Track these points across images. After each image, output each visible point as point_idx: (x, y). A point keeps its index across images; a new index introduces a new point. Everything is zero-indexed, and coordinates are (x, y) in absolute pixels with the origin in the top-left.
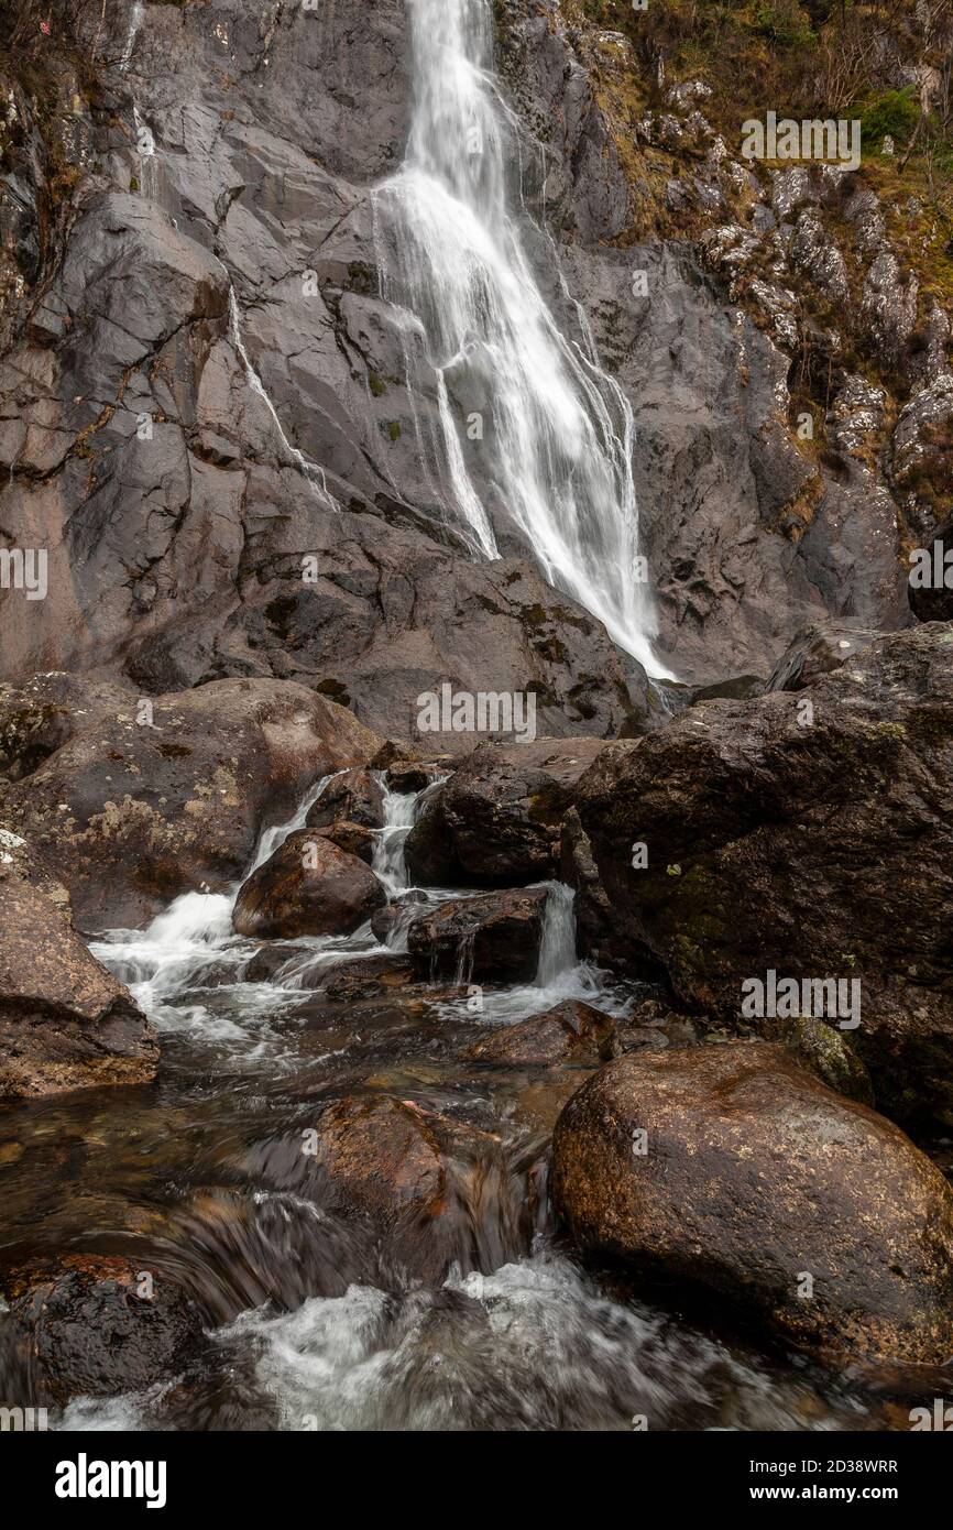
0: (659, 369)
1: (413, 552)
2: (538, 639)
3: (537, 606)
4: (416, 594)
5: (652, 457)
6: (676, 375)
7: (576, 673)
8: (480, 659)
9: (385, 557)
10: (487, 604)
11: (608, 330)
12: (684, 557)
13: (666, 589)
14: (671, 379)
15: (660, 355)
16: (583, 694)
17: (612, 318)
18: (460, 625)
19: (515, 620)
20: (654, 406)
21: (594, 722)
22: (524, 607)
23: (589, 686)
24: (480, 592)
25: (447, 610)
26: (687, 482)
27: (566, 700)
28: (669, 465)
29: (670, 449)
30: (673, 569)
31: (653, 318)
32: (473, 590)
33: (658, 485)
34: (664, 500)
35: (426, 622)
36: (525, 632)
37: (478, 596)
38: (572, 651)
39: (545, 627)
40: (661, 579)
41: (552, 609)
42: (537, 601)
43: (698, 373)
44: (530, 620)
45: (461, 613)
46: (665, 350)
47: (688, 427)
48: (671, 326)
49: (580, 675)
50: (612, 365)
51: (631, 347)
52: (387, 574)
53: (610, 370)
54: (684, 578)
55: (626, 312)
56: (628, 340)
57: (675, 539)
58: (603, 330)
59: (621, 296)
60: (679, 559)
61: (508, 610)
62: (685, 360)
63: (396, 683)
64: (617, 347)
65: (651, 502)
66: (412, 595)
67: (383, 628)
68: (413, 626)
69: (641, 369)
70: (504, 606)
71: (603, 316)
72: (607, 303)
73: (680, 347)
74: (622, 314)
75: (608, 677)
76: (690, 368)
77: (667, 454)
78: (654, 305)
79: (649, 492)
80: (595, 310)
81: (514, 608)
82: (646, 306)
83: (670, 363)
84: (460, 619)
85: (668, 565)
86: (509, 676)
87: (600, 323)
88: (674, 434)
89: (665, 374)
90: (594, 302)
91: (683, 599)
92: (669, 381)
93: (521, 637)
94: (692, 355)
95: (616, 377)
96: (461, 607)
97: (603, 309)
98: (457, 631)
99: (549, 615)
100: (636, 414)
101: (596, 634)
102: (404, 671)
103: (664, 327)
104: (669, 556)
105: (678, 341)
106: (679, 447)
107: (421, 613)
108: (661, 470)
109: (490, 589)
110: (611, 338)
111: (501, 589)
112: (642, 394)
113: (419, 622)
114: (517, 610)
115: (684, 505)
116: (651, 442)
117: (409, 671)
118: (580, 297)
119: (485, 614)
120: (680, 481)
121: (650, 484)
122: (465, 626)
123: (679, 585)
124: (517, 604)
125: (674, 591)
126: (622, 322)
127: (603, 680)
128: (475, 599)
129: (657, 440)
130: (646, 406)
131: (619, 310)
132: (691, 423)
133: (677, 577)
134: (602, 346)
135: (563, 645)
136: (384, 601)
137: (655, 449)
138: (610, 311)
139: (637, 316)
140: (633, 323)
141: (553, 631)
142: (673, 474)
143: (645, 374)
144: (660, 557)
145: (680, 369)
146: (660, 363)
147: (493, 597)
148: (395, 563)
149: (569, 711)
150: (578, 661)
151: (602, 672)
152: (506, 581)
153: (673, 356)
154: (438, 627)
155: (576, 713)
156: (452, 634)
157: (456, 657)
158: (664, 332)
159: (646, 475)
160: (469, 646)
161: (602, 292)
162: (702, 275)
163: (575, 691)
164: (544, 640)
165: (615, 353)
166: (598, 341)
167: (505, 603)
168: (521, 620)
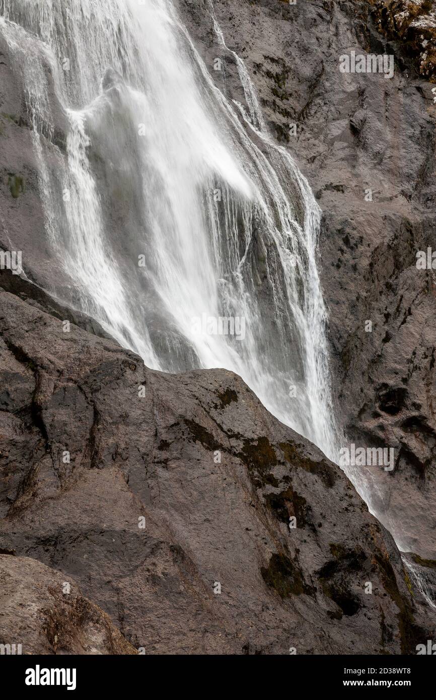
0: (338, 145)
1: (86, 349)
2: (270, 489)
3: (263, 440)
4: (96, 413)
5: (342, 251)
6: (361, 154)
7: (326, 544)
8: (198, 517)
9: (43, 354)
10: (199, 434)
11: (275, 92)
12: (391, 382)
13: (371, 424)
14: (355, 158)
15: (339, 127)
16: (338, 576)
17: (278, 79)
18: (165, 463)
19: (237, 460)
20: (339, 188)
21: (359, 619)
22: (247, 441)
23: (346, 563)
24: (189, 416)
25: (145, 439)
26: (389, 286)
27: (317, 584)
28: (365, 263)
29: (365, 242)
30: (378, 398)
31: (327, 84)
32: (180, 411)
33: (352, 286)
34: (361, 307)
35: (117, 456)
36: (251, 477)
37: (187, 422)
38: (317, 510)
39: (278, 472)
40: (362, 411)
41: (282, 446)
42: (263, 434)
43: (388, 153)
44: (256, 462)
45: (164, 446)
46: (344, 123)
47: (385, 218)
48: (350, 95)
49: (333, 547)
50: (281, 133)
51: (302, 116)
52: (49, 383)
53: (279, 139)
54: (393, 411)
55: (296, 74)
56: (299, 108)
57: (377, 360)
58: (268, 91)
59: (288, 54)
60: (385, 385)
61: (226, 443)
62: (369, 136)
63: (91, 552)
64: (286, 114)
65: (345, 309)
66: (90, 414)
67: (47, 461)
68: (95, 461)
69: (317, 142)
70: (219, 437)
71: (268, 74)
72: (273, 60)
73: (364, 121)
74: (290, 75)
75: (368, 552)
76: (378, 147)
77: (361, 248)
78: (328, 69)
79: (341, 295)
80: (258, 66)
81: (233, 442)
82: (319, 69)
83: (352, 139)
84: (164, 455)
85: (371, 393)
86: (245, 545)
87: (266, 82)
88: (370, 225)
89: (347, 152)
90: (258, 58)
91: (394, 439)
92: (352, 160)
93: (249, 485)
94: (379, 133)
95: (288, 148)
96: (164, 436)
97: (267, 66)
98: (160, 470)
99: (279, 454)
100: (318, 196)
101: (340, 485)
102: (102, 532)
103: (342, 96)
104: (371, 381)
105: (360, 114)
106: (377, 242)
107: (106, 442)
108: (355, 268)
109: (201, 411)
110: (278, 101)
111: (214, 413)
112: (323, 173)
113: (105, 456)
114: (239, 445)
115: (387, 316)
116: (340, 232)
117: (110, 533)
118: (240, 50)
119: (197, 449)
120: (380, 285)
121: (342, 286)
122: (172, 464)
123: (387, 419)
124: (237, 436)
125: (382, 427)
126: (290, 85)
127: (363, 556)
128: (183, 426)
129: (348, 230)
130: (329, 187)
131: (286, 70)
132: (389, 213)
133: (382, 408)
134: (268, 110)
135: (304, 500)
136: (47, 421)
137: (346, 241)
138: (276, 69)
139: (308, 80)
140: (304, 87)
141: (287, 479)
142: (371, 274)
143: (322, 148)
144: (358, 383)
145: (365, 147)
146: (340, 138)
147: (206, 424)
148: (61, 364)
149: (324, 604)
150: (326, 525)
151: (360, 544)
152: (219, 402)
153: (355, 131)
154: (134, 465)
155: (334, 607)
156: (154, 476)
157: (164, 512)
158: (341, 102)
159: (335, 273)
160: (181, 496)
161: (268, 47)
162: (384, 42)
163: (326, 572)
164: (277, 491)
165: (284, 120)
166: (264, 103)
167: (222, 435)
168: (245, 460)
